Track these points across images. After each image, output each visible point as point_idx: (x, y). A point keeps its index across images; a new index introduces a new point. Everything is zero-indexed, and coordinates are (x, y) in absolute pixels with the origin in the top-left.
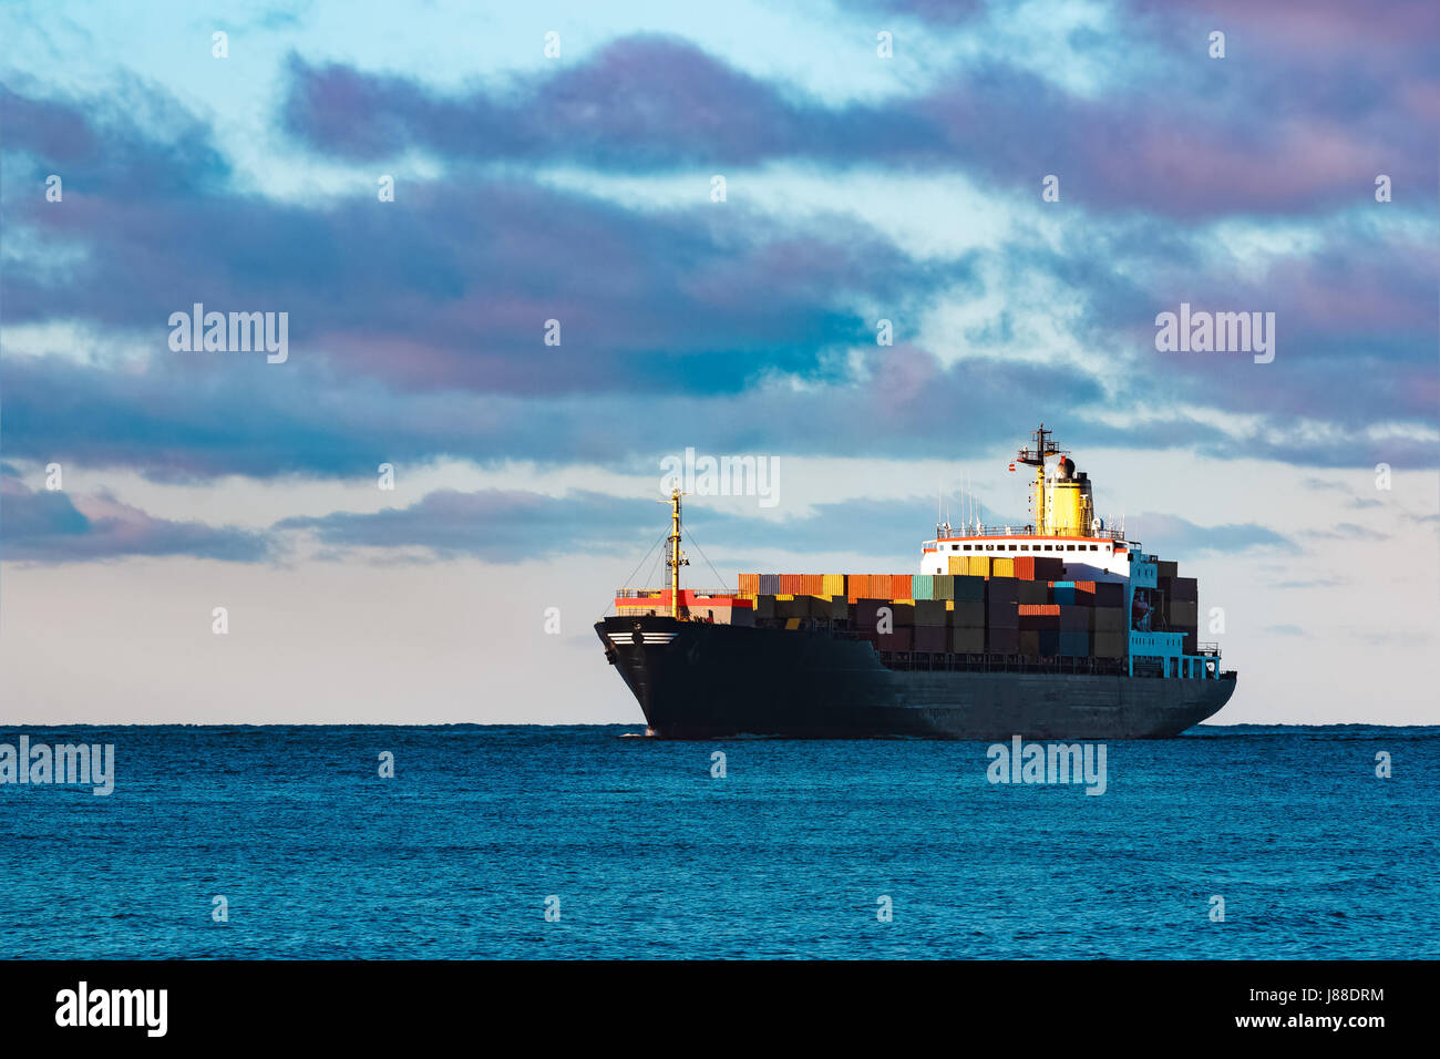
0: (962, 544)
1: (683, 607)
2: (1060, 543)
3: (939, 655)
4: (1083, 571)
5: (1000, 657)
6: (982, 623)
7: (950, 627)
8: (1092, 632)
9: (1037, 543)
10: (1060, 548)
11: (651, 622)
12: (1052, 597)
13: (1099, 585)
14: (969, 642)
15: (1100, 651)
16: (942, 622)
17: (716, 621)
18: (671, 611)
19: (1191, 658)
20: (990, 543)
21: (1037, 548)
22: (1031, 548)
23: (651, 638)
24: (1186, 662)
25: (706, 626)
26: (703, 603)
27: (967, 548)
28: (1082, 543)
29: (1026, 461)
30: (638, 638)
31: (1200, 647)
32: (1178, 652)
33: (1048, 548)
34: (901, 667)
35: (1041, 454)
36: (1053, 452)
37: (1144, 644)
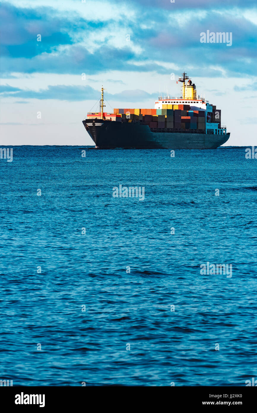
0: (165, 101)
1: (104, 117)
2: (189, 101)
3: (163, 129)
4: (195, 108)
5: (177, 129)
6: (173, 121)
7: (166, 122)
8: (198, 123)
9: (183, 101)
10: (189, 102)
11: (97, 121)
12: (188, 114)
13: (199, 111)
14: (170, 126)
15: (199, 128)
16: (164, 121)
17: (112, 121)
18: (101, 118)
19: (220, 129)
20: (172, 101)
21: (183, 102)
22: (182, 102)
23: (97, 124)
24: (219, 130)
25: (110, 121)
26: (108, 116)
27: (166, 102)
28: (195, 101)
29: (180, 81)
30: (94, 124)
31: (222, 127)
32: (217, 128)
33: (186, 102)
34: (155, 131)
35: (184, 79)
36: (187, 79)
37: (209, 126)
